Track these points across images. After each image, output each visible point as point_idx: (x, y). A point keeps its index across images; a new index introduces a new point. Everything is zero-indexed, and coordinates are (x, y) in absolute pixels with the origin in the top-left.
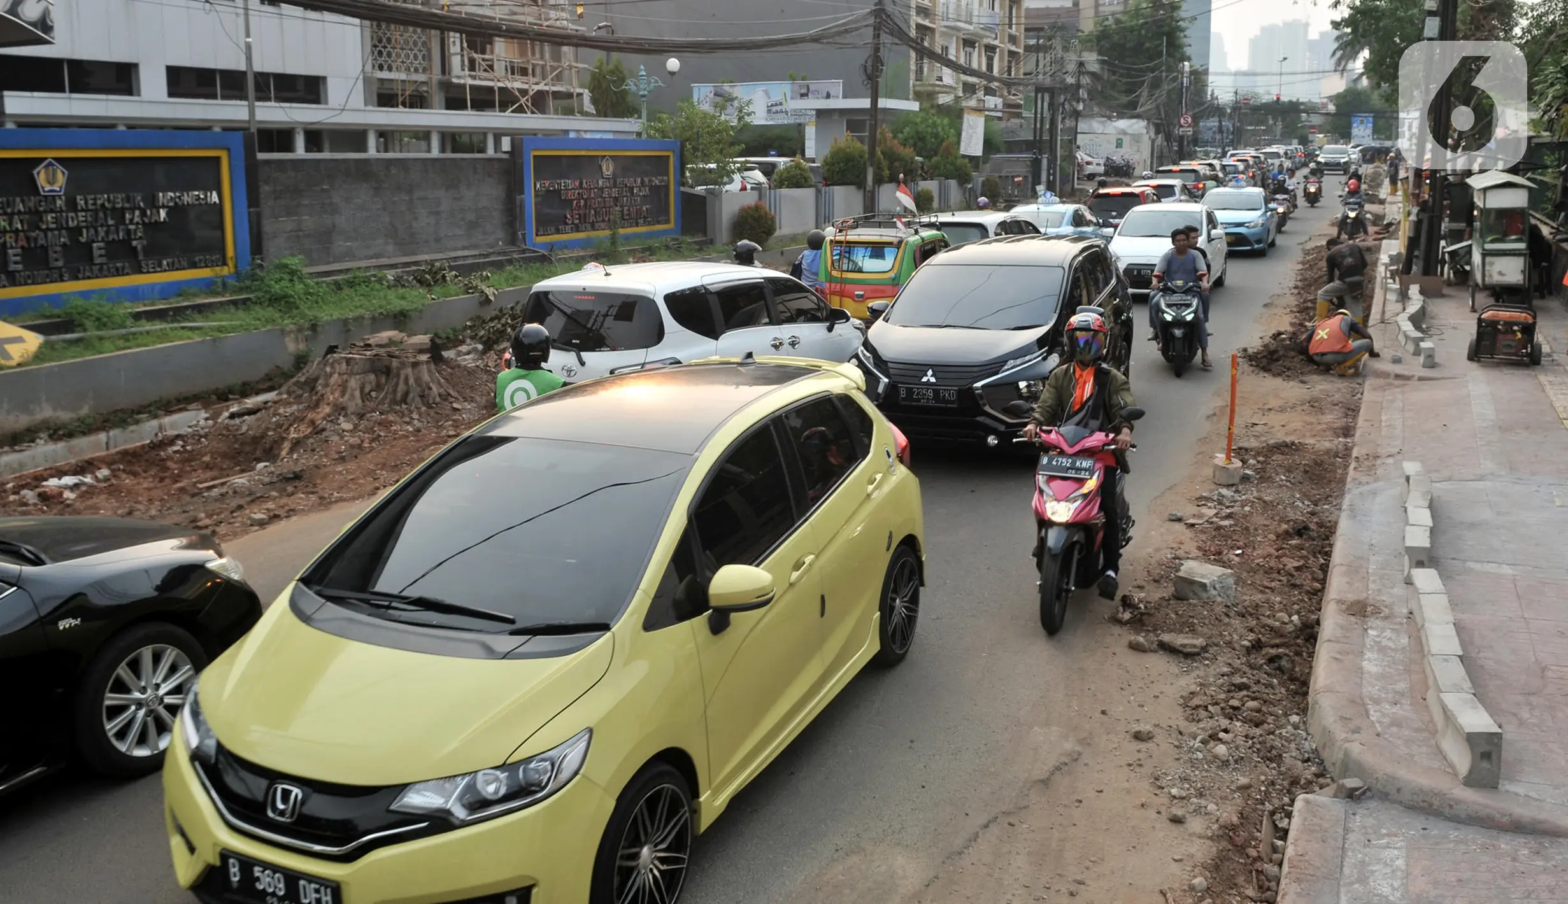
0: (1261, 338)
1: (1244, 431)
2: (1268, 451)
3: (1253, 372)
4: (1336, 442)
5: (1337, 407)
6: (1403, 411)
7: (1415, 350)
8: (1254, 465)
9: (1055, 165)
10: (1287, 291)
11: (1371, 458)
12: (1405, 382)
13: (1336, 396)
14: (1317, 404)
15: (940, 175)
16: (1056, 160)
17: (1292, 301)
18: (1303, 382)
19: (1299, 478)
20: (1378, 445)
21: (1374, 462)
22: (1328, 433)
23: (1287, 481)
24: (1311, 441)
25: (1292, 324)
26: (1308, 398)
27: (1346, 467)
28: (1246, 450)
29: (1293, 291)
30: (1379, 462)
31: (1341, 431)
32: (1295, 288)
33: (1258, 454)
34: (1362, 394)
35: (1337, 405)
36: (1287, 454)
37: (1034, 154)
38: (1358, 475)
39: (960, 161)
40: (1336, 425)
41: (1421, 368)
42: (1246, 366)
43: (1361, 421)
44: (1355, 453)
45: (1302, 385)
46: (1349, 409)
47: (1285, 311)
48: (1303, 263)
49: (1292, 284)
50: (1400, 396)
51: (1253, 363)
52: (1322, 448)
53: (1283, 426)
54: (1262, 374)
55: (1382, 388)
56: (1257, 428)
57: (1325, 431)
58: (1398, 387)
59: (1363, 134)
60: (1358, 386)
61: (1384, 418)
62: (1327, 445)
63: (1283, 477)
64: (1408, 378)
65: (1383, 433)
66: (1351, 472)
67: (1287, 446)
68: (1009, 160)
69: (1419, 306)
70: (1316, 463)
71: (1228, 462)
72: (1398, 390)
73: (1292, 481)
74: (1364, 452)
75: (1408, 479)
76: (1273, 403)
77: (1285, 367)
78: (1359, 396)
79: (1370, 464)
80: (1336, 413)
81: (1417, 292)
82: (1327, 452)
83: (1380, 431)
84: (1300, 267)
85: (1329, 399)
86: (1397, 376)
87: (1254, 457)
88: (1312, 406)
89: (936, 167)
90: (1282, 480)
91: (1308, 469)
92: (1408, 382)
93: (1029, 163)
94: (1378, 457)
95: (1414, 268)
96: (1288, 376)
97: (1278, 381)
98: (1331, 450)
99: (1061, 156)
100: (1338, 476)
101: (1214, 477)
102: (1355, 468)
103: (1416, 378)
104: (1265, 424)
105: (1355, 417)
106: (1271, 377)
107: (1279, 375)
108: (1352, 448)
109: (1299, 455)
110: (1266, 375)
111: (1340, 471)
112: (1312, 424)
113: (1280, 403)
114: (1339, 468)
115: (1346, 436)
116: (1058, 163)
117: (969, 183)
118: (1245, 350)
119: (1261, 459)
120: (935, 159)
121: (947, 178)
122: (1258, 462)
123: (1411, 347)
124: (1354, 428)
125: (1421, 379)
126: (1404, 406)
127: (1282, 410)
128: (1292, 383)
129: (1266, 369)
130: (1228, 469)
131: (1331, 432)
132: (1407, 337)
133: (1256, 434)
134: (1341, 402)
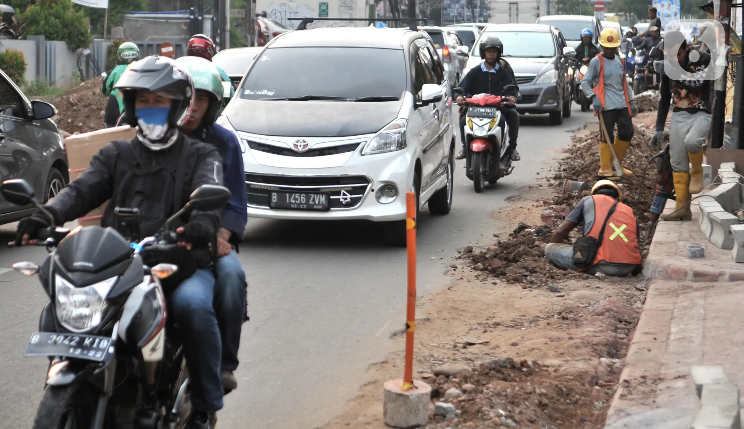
0: (495, 236)
1: (451, 352)
2: (481, 374)
3: (477, 277)
4: (595, 361)
5: (601, 317)
6: (704, 319)
7: (725, 240)
8: (458, 396)
9: (223, 30)
10: (544, 182)
11: (649, 382)
12: (710, 284)
13: (602, 303)
14: (571, 316)
15: (37, 33)
16: (225, 23)
17: (551, 195)
18: (554, 290)
19: (530, 413)
20: (662, 364)
21: (653, 387)
22: (583, 350)
23: (506, 417)
24: (555, 362)
25: (544, 218)
26: (558, 308)
27: (609, 397)
28: (447, 376)
29: (552, 181)
30: (661, 386)
31: (605, 349)
32: (556, 178)
33: (466, 379)
34: (643, 303)
35: (602, 314)
36: (514, 380)
37: (192, 13)
38: (624, 404)
39: (70, 14)
40: (596, 340)
41: (733, 263)
42: (467, 270)
43: (637, 336)
44: (624, 375)
45: (552, 294)
46: (621, 322)
47: (536, 204)
48: (569, 151)
49: (552, 174)
50: (700, 302)
51: (480, 265)
52: (573, 370)
53: (514, 344)
54: (491, 280)
55: (675, 293)
56: (471, 349)
57: (578, 347)
58: (697, 290)
59: (668, 12)
60: (637, 293)
61: (673, 330)
62: (581, 366)
63: (501, 412)
64: (714, 278)
65: (672, 348)
66: (616, 402)
67: (513, 367)
68: (155, 22)
69: (733, 185)
70: (560, 392)
71: (407, 385)
72: (698, 294)
73: (517, 417)
74: (638, 373)
75: (699, 389)
76: (504, 316)
77: (526, 269)
78: (639, 304)
79: (647, 389)
80: (598, 323)
81: (731, 170)
82: (580, 376)
83: (667, 345)
84: (568, 155)
85: (591, 308)
86: (698, 276)
87: (459, 385)
88: (564, 318)
89: (33, 21)
90: (499, 416)
91: (545, 401)
92: (715, 284)
93: (184, 27)
94: (661, 380)
95: (726, 138)
96: (532, 282)
97: (516, 289)
98: (586, 373)
99: (231, 19)
100: (596, 412)
101: (385, 413)
102: (622, 396)
103: (727, 277)
104: (486, 343)
105: (629, 332)
106: (504, 285)
107: (517, 280)
108: (620, 371)
109: (532, 380)
110: (497, 281)
111: (599, 404)
112: (559, 339)
113: (514, 315)
114: (598, 399)
115: (611, 355)
116: (228, 27)
117: (86, 47)
118: (470, 250)
119: (468, 386)
120: (30, 9)
121: (49, 37)
122: (464, 391)
123: (719, 237)
124: (628, 345)
125: (734, 278)
126: (706, 315)
127: (515, 325)
128: (536, 292)
129: (497, 273)
130: (407, 397)
131: (589, 349)
132: (712, 221)
133: (468, 356)
134: (608, 310)
